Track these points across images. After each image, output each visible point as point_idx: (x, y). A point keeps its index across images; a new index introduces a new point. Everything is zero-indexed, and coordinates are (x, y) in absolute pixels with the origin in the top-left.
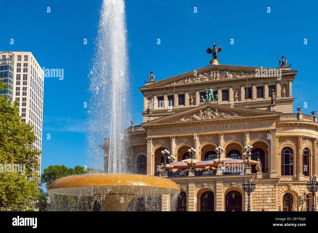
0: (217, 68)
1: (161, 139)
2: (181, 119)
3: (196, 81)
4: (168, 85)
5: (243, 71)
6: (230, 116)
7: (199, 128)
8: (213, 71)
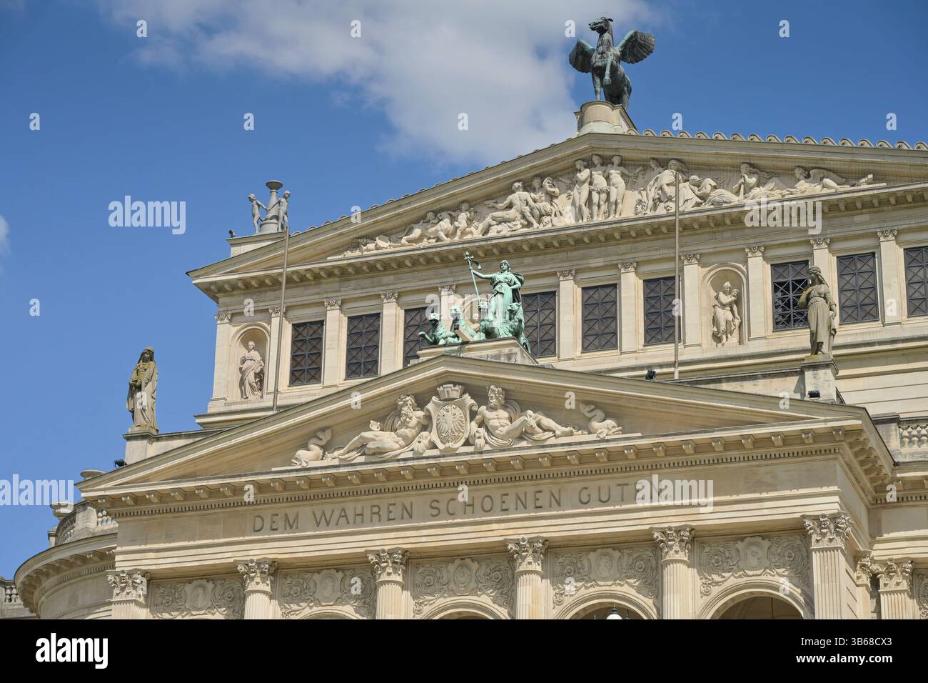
0: (608, 153)
1: (195, 583)
2: (301, 453)
3: (499, 227)
4: (349, 254)
5: (754, 168)
6: (571, 434)
7: (404, 507)
8: (588, 171)
